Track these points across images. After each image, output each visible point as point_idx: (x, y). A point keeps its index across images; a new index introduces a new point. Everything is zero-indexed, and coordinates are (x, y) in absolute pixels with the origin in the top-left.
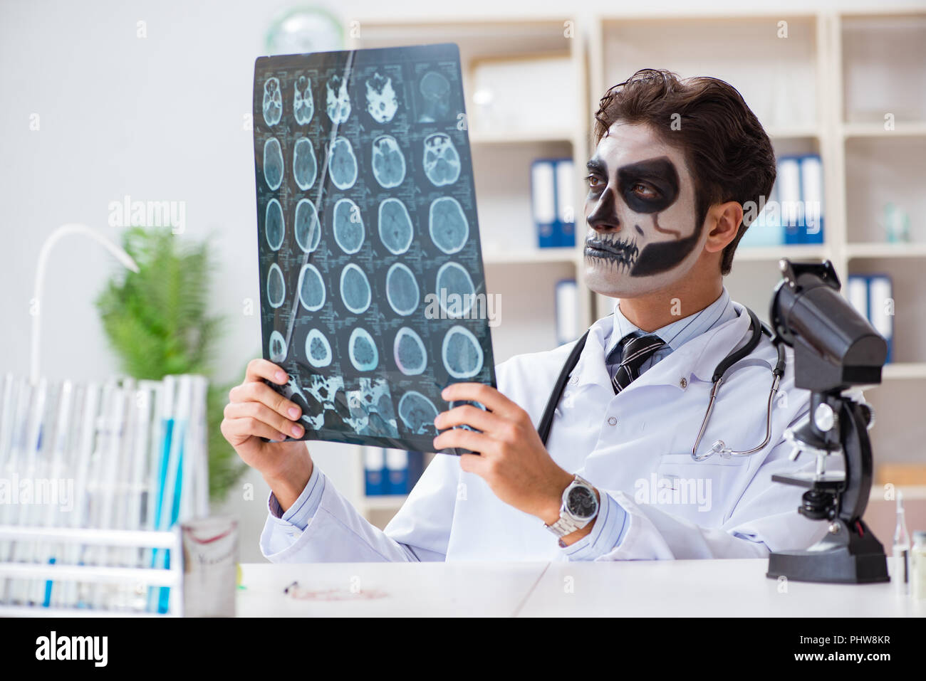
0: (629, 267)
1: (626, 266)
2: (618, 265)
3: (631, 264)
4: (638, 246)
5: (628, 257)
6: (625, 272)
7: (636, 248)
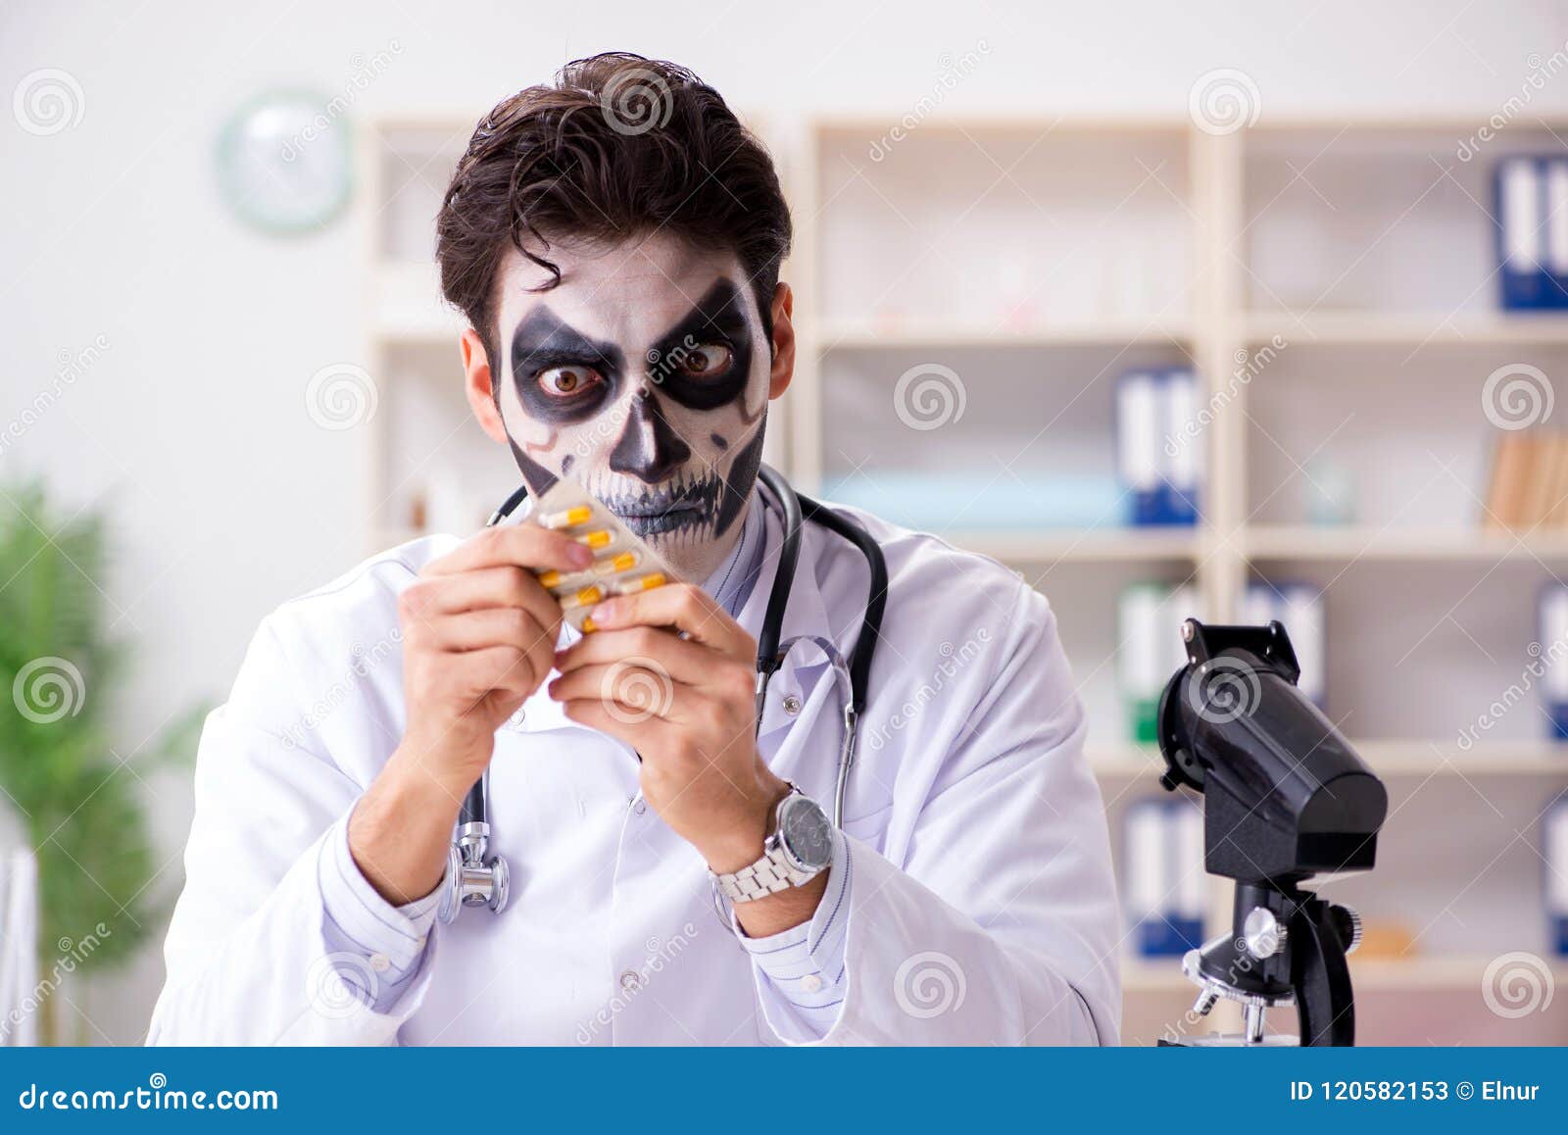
0: (711, 526)
1: (708, 525)
2: (695, 530)
3: (715, 516)
4: (721, 477)
5: (709, 504)
6: (706, 537)
7: (720, 482)
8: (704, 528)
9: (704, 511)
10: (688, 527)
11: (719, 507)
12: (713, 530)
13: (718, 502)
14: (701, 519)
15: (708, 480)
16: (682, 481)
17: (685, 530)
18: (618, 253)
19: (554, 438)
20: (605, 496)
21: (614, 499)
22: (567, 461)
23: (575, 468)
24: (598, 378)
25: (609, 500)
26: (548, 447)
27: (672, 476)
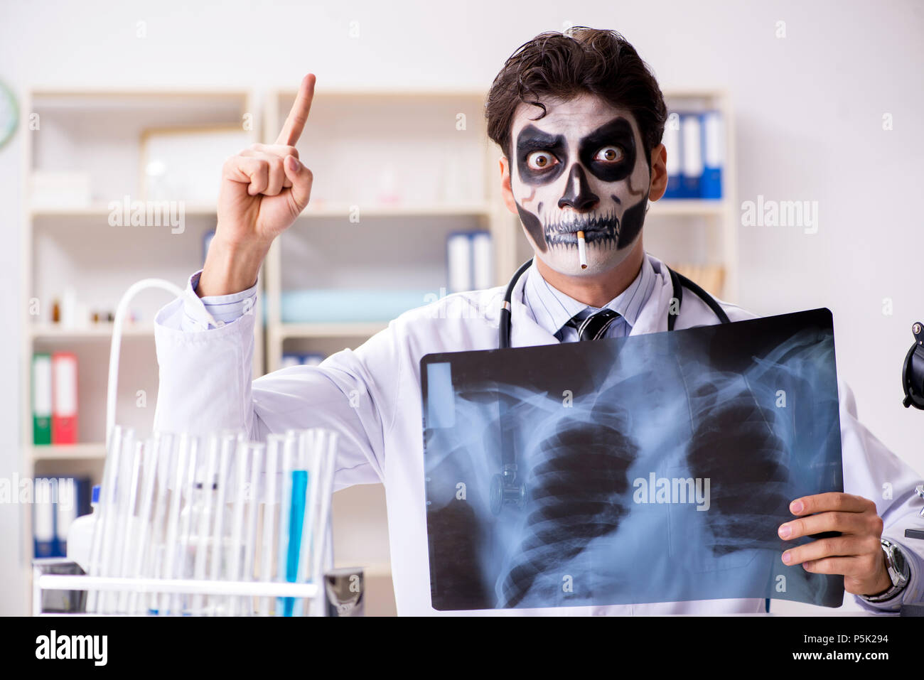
0: (615, 241)
1: (613, 241)
2: (605, 243)
3: (617, 237)
4: (617, 217)
5: (612, 232)
6: (612, 247)
7: (617, 220)
8: (610, 242)
9: (608, 233)
10: (601, 239)
11: (618, 232)
12: (616, 244)
13: (617, 230)
14: (607, 237)
15: (610, 218)
16: (595, 216)
17: (599, 242)
18: (567, 104)
19: (533, 193)
20: (557, 223)
21: (561, 225)
22: (540, 205)
23: (544, 209)
24: (557, 162)
25: (559, 225)
26: (530, 199)
27: (590, 212)
